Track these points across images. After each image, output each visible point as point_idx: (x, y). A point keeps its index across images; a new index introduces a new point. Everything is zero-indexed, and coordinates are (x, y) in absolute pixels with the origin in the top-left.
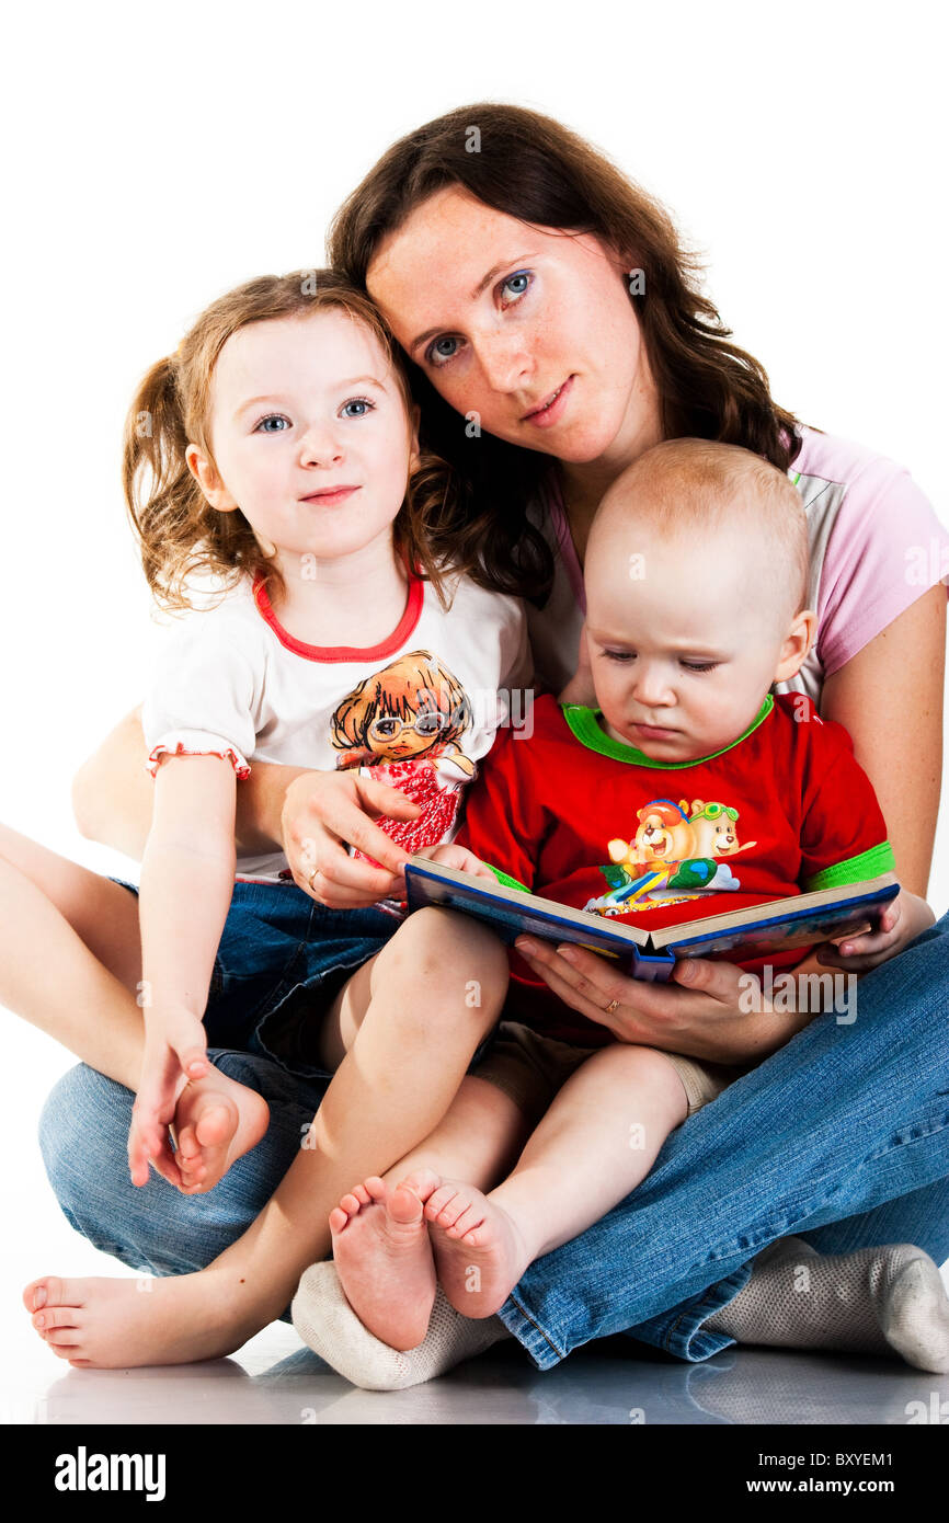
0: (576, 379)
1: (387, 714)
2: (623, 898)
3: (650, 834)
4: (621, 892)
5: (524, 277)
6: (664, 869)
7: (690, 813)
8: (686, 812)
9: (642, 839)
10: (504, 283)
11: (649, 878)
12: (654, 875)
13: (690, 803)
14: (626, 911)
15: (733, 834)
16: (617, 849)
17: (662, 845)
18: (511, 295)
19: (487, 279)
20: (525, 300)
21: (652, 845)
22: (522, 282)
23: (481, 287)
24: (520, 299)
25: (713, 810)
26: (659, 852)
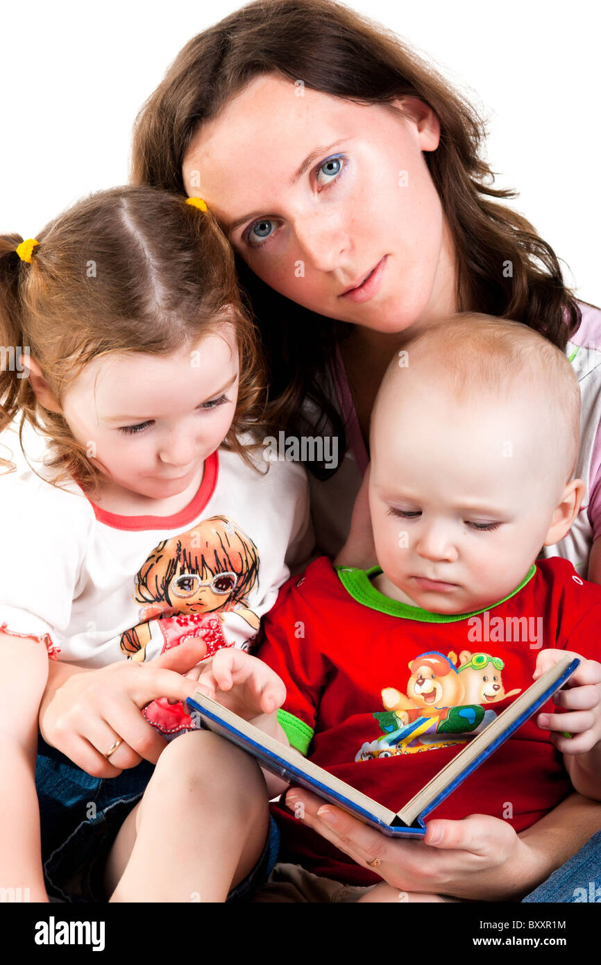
0: (389, 258)
1: (186, 571)
2: (395, 742)
3: (421, 684)
4: (394, 735)
5: (337, 161)
6: (434, 715)
7: (459, 663)
8: (454, 663)
9: (413, 687)
10: (319, 167)
11: (420, 723)
12: (425, 720)
13: (458, 654)
14: (398, 754)
15: (499, 682)
16: (390, 697)
17: (432, 695)
18: (326, 178)
19: (305, 164)
20: (339, 182)
21: (423, 694)
22: (335, 165)
23: (300, 172)
24: (335, 181)
25: (480, 660)
26: (429, 700)
